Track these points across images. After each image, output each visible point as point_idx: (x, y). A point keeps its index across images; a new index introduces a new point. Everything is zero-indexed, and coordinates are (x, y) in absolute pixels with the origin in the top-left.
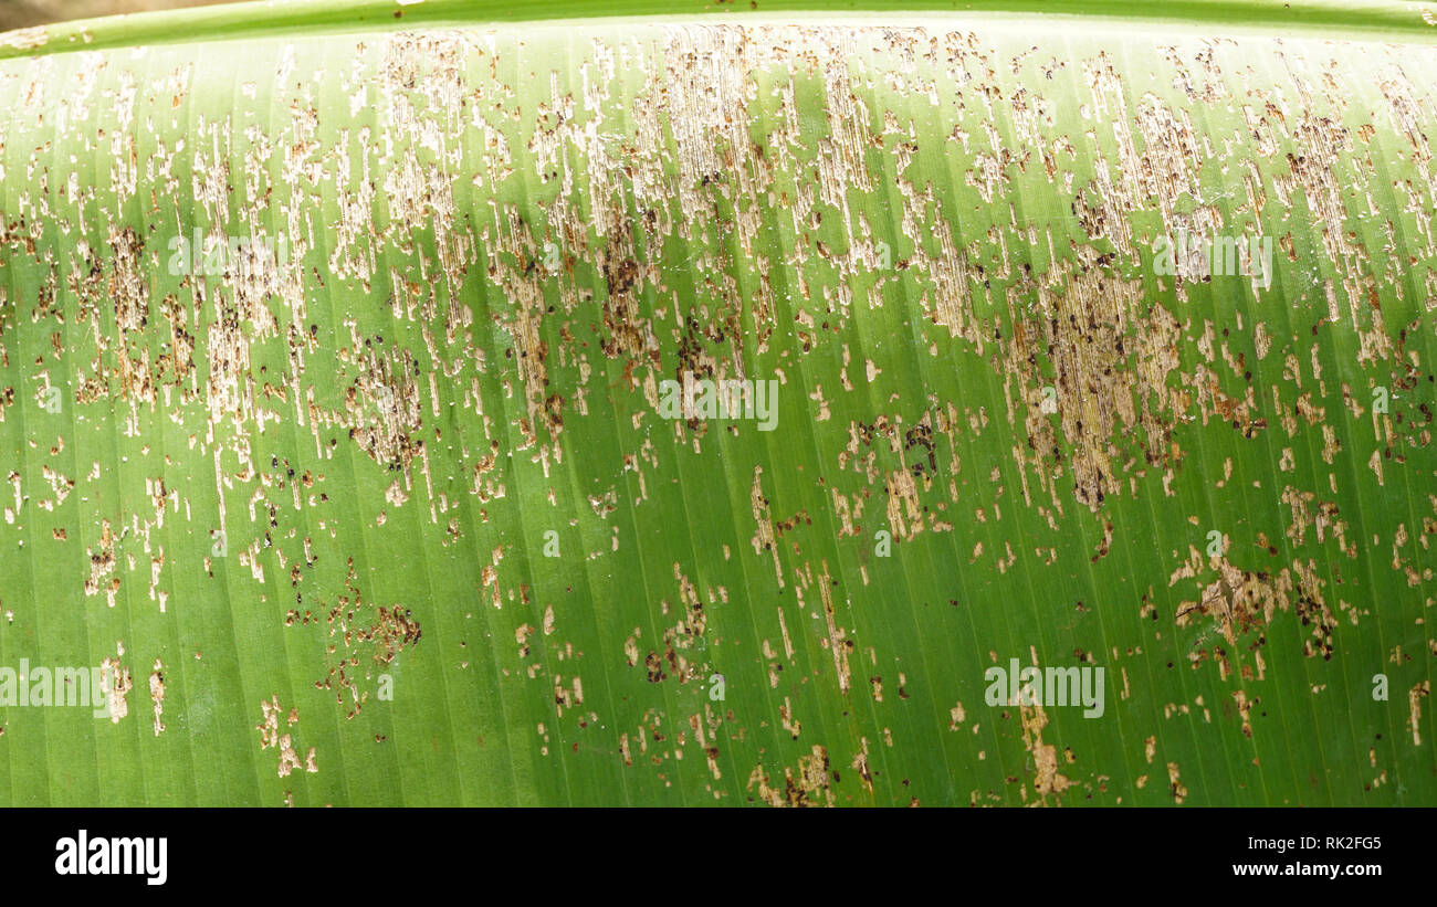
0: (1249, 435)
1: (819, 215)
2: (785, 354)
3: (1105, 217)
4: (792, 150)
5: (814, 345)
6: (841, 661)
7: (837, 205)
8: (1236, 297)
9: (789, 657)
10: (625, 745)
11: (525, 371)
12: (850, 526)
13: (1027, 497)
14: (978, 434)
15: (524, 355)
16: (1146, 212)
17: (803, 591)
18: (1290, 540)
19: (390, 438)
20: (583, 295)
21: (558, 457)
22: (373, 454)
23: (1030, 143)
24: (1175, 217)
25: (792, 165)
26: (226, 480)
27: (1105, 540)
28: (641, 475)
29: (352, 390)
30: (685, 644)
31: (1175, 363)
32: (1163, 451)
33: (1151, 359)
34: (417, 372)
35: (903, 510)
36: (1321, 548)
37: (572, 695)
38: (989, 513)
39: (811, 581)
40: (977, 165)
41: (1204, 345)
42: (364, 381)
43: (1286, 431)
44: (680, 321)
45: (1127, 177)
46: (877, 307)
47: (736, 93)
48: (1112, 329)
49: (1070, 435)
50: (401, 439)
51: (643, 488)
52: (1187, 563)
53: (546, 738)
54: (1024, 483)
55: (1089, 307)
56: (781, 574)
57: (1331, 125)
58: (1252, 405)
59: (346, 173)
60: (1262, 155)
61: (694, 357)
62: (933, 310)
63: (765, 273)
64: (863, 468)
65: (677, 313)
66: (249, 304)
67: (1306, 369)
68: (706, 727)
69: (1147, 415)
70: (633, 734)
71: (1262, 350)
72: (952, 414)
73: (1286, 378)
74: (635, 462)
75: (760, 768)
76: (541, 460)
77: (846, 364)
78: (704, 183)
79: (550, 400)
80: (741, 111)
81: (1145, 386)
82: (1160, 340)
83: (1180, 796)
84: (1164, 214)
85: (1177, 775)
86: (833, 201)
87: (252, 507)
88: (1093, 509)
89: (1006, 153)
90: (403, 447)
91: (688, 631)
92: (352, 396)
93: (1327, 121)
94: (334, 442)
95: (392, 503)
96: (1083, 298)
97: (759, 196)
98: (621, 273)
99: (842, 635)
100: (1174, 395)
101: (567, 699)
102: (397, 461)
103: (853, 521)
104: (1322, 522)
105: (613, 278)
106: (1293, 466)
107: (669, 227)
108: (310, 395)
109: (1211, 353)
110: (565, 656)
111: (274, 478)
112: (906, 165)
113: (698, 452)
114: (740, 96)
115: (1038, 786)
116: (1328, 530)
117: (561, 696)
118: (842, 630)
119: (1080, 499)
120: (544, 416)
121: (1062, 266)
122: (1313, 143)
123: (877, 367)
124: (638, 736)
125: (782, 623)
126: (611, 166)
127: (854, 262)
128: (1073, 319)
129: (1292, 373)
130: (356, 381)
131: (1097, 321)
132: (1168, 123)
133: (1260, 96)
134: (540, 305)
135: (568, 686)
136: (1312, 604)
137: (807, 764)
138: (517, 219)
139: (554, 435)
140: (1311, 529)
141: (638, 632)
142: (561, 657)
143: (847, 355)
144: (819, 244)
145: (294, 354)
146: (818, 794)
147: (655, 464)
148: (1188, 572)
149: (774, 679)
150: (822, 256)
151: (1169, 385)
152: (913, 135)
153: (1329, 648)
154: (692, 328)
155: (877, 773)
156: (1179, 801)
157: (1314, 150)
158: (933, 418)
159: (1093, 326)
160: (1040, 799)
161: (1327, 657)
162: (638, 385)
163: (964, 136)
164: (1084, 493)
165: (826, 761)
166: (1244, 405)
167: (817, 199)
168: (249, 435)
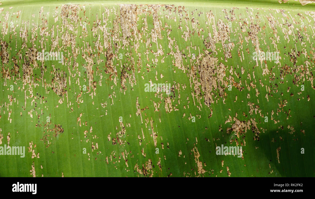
0: (240, 90)
1: (151, 44)
2: (144, 73)
3: (210, 44)
4: (146, 31)
5: (150, 71)
6: (155, 140)
7: (155, 42)
8: (237, 61)
9: (144, 139)
10: (107, 159)
11: (89, 76)
12: (157, 109)
13: (194, 103)
14: (184, 90)
15: (89, 73)
16: (219, 43)
17: (147, 124)
18: (250, 114)
19: (60, 90)
20: (101, 61)
21: (95, 94)
22: (56, 93)
23: (195, 29)
24: (225, 45)
25: (146, 34)
26: (27, 97)
27: (211, 113)
28: (112, 99)
29: (53, 80)
30: (121, 136)
31: (225, 75)
32: (223, 94)
33: (220, 74)
34: (66, 76)
35: (168, 106)
36: (256, 115)
37: (96, 147)
38: (187, 107)
39: (148, 122)
40: (184, 33)
41: (231, 71)
42: (56, 77)
43: (248, 90)
44: (122, 66)
45: (215, 36)
46: (163, 63)
47: (135, 19)
48: (212, 68)
49: (203, 90)
50: (62, 90)
51: (113, 102)
52: (229, 119)
53: (90, 156)
54: (194, 100)
55: (207, 63)
56: (142, 120)
57: (257, 26)
58: (241, 84)
59: (53, 34)
60: (243, 32)
61: (124, 74)
62: (175, 63)
63: (140, 56)
64: (160, 97)
65: (121, 64)
66: (32, 61)
67: (252, 76)
68: (125, 155)
69: (219, 86)
70: (109, 157)
71: (243, 72)
72: (179, 85)
73: (248, 78)
74: (111, 96)
75: (137, 164)
76: (91, 95)
77: (156, 75)
78: (127, 38)
79: (94, 82)
80: (135, 23)
81: (219, 80)
82: (222, 70)
83: (229, 175)
84: (222, 44)
85: (229, 170)
86: (154, 41)
87: (32, 103)
88: (208, 106)
89: (190, 31)
90: (62, 92)
91: (122, 133)
92: (53, 81)
93: (256, 25)
94: (49, 90)
95: (60, 103)
96: (206, 61)
97: (139, 40)
98: (110, 56)
99: (155, 134)
100: (225, 82)
101: (95, 148)
102: (61, 94)
103: (158, 108)
104: (256, 110)
105: (108, 57)
106: (250, 97)
107: (120, 46)
108: (45, 81)
109: (232, 73)
110: (95, 138)
111: (37, 97)
112: (169, 34)
113: (125, 94)
114: (135, 20)
115: (198, 172)
116: (258, 112)
117: (93, 147)
118: (155, 132)
119: (206, 104)
120: (93, 86)
121: (201, 54)
122: (253, 30)
123: (163, 75)
124: (110, 157)
125: (142, 131)
126: (108, 34)
127: (158, 53)
128: (204, 65)
129: (249, 77)
130: (54, 78)
131: (209, 66)
132: (224, 25)
133: (242, 20)
134: (93, 62)
135: (95, 145)
136: (255, 128)
137: (147, 163)
138: (88, 45)
139: (94, 90)
140: (254, 111)
141: (111, 134)
142: (94, 138)
143: (157, 73)
144: (151, 50)
145: (42, 72)
146: (150, 171)
147: (116, 97)
148: (229, 121)
149: (140, 144)
150: (152, 53)
151: (224, 80)
152: (171, 27)
153: (259, 138)
154: (124, 68)
155: (162, 166)
156: (229, 176)
157: (253, 31)
158: (175, 86)
159: (208, 67)
160: (199, 175)
161: (258, 140)
162: (112, 80)
163: (181, 28)
164: (207, 103)
165: (151, 163)
166: (239, 84)
167: (151, 41)
168: (32, 88)
